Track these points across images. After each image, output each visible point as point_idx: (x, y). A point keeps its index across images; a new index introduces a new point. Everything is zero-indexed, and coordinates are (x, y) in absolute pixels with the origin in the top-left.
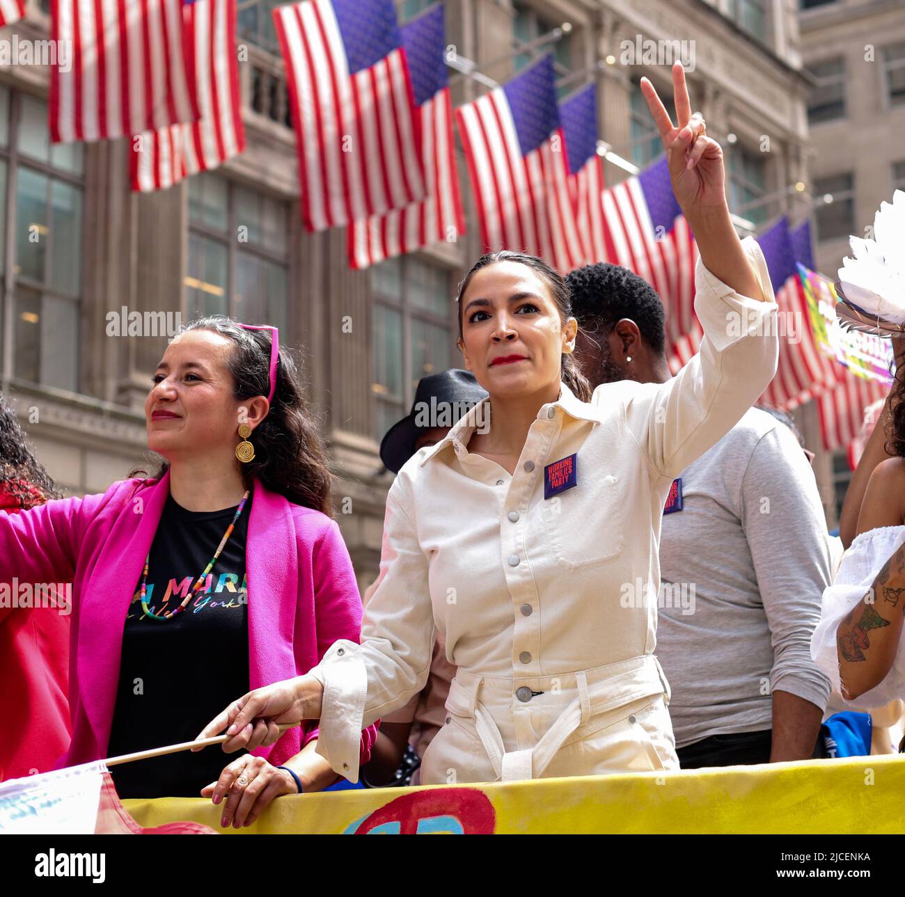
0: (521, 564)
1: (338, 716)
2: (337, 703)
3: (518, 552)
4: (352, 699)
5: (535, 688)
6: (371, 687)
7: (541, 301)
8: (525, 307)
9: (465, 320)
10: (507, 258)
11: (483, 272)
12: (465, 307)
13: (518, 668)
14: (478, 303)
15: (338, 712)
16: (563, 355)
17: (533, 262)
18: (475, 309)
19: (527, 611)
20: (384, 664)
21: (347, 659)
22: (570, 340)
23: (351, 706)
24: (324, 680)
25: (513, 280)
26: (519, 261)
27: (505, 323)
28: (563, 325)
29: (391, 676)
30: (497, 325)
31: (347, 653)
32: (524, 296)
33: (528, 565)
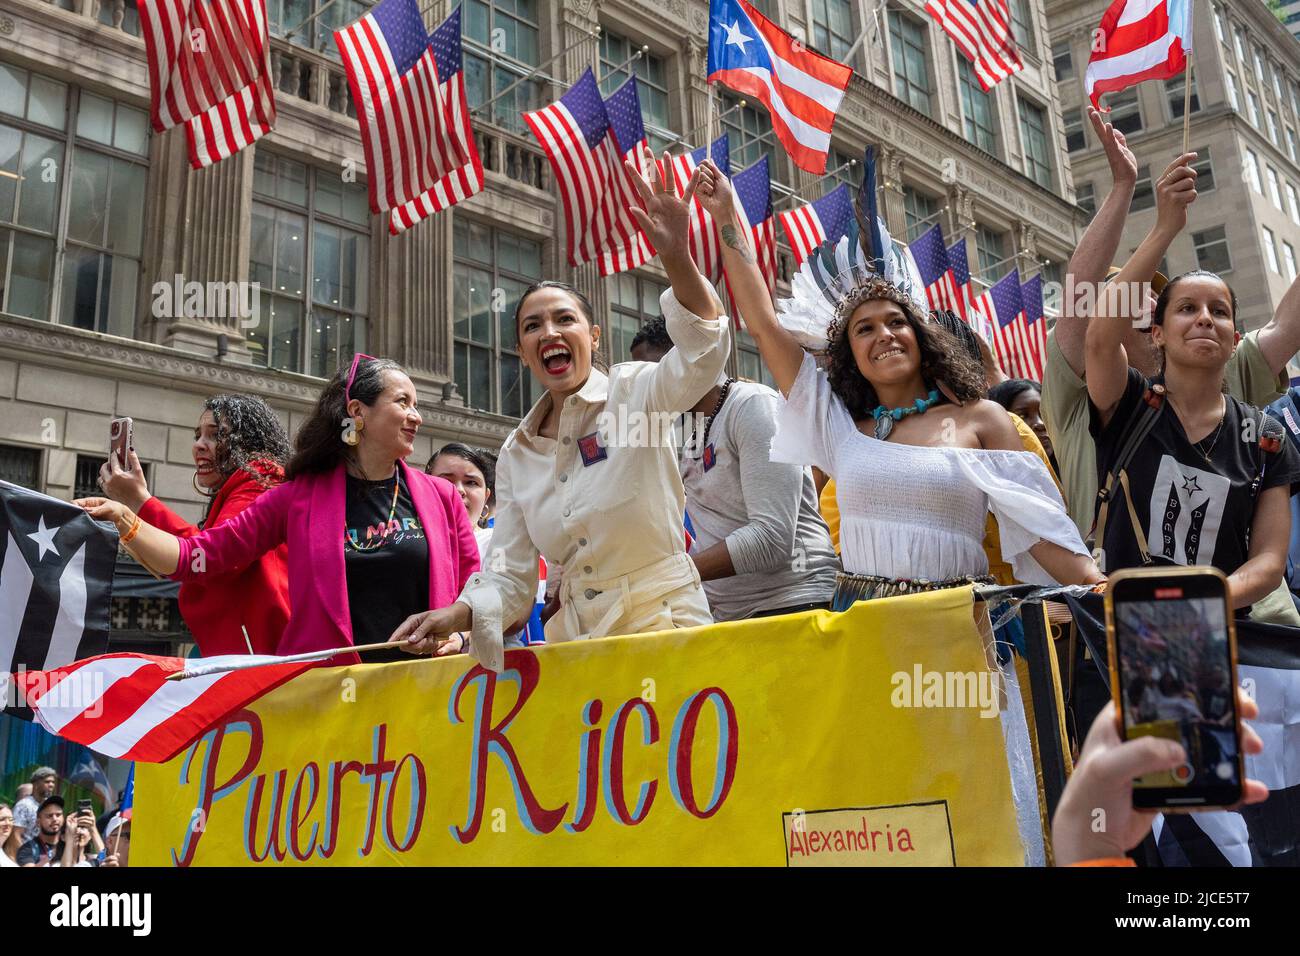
0: (572, 514)
1: (485, 627)
2: (484, 618)
3: (568, 507)
4: (492, 614)
5: (596, 589)
6: (505, 602)
7: (575, 313)
8: (563, 318)
9: (521, 330)
10: (549, 285)
11: (533, 296)
12: (521, 321)
13: (584, 577)
14: (531, 318)
15: (485, 624)
16: (592, 352)
17: (566, 287)
18: (528, 322)
19: (583, 542)
20: (506, 584)
21: (482, 586)
22: (595, 340)
23: (493, 619)
24: (471, 602)
25: (553, 300)
26: (558, 287)
27: (552, 330)
28: (591, 329)
29: (512, 592)
30: (546, 330)
31: (482, 581)
32: (563, 311)
33: (576, 514)
